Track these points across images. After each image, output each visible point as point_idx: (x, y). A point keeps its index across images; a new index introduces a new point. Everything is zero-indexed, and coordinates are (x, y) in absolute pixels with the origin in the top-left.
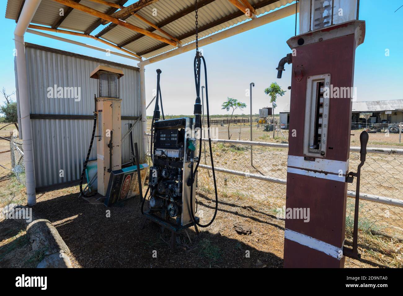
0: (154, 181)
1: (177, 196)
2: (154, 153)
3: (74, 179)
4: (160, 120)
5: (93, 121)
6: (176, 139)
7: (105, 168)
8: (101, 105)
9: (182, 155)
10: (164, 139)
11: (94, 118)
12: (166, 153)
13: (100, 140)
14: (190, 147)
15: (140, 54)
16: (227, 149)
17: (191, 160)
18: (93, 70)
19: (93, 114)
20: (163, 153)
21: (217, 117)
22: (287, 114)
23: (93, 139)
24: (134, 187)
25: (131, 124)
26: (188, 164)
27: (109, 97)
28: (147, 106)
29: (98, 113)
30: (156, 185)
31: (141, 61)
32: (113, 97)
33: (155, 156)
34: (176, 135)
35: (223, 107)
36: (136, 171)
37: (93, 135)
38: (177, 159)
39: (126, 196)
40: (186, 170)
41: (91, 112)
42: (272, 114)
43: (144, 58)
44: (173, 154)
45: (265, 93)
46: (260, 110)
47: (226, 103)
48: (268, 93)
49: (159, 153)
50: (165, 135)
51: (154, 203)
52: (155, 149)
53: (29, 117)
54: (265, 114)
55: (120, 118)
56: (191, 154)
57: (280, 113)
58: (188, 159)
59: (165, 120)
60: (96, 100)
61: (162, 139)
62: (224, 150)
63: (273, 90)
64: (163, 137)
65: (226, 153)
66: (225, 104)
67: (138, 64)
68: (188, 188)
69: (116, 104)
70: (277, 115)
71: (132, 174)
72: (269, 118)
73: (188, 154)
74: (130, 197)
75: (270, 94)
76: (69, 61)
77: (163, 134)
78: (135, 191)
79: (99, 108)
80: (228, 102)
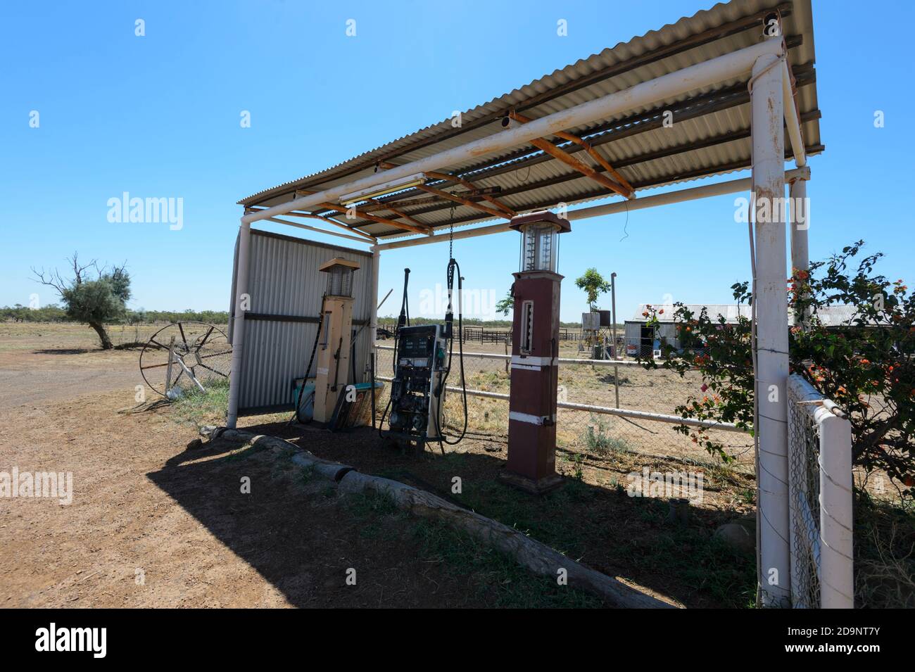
0: (397, 394)
1: (424, 408)
2: (398, 362)
3: (278, 402)
4: (406, 326)
5: (318, 325)
6: (425, 347)
7: (328, 385)
8: (331, 305)
9: (430, 364)
10: (411, 347)
11: (319, 320)
12: (412, 363)
13: (323, 349)
14: (439, 355)
15: (374, 236)
16: (500, 381)
17: (440, 369)
18: (325, 261)
19: (318, 316)
20: (409, 362)
21: (500, 325)
22: (640, 325)
23: (315, 347)
24: (364, 412)
25: (355, 331)
26: (436, 373)
27: (340, 295)
28: (378, 305)
29: (325, 316)
30: (399, 400)
31: (376, 244)
32: (344, 296)
33: (399, 367)
34: (425, 343)
35: (498, 309)
36: (369, 389)
37: (316, 342)
38: (424, 368)
39: (354, 424)
40: (433, 380)
41: (316, 314)
42: (612, 323)
43: (380, 241)
44: (421, 362)
45: (576, 285)
46: (583, 314)
47: (503, 301)
48: (581, 286)
49: (404, 362)
50: (412, 343)
51: (396, 419)
52: (399, 359)
53: (243, 317)
54: (594, 323)
55: (351, 323)
56: (440, 361)
57: (626, 322)
58: (437, 368)
59: (411, 326)
60: (324, 299)
61: (408, 347)
62: (496, 383)
63: (589, 282)
64: (410, 345)
65: (498, 387)
66: (502, 304)
67: (371, 248)
68: (435, 399)
69: (348, 304)
70: (621, 327)
71: (365, 393)
72: (605, 332)
73: (437, 363)
74: (357, 425)
75: (586, 289)
76: (290, 247)
77: (409, 341)
78: (364, 417)
79: (327, 309)
80: (506, 299)
